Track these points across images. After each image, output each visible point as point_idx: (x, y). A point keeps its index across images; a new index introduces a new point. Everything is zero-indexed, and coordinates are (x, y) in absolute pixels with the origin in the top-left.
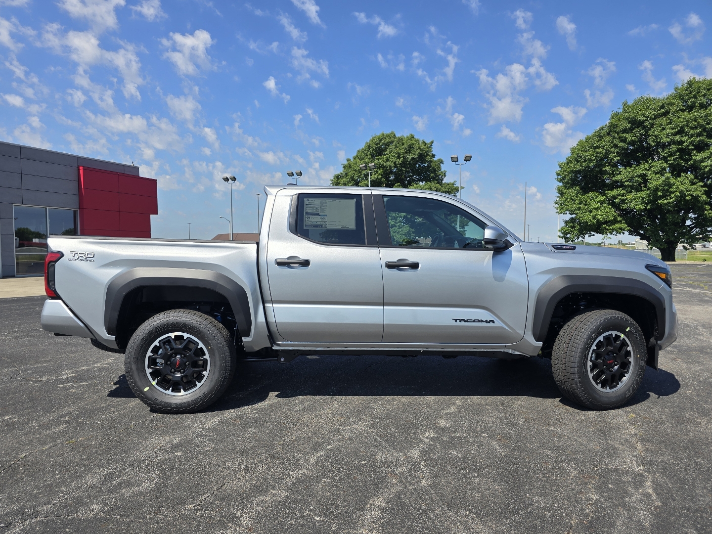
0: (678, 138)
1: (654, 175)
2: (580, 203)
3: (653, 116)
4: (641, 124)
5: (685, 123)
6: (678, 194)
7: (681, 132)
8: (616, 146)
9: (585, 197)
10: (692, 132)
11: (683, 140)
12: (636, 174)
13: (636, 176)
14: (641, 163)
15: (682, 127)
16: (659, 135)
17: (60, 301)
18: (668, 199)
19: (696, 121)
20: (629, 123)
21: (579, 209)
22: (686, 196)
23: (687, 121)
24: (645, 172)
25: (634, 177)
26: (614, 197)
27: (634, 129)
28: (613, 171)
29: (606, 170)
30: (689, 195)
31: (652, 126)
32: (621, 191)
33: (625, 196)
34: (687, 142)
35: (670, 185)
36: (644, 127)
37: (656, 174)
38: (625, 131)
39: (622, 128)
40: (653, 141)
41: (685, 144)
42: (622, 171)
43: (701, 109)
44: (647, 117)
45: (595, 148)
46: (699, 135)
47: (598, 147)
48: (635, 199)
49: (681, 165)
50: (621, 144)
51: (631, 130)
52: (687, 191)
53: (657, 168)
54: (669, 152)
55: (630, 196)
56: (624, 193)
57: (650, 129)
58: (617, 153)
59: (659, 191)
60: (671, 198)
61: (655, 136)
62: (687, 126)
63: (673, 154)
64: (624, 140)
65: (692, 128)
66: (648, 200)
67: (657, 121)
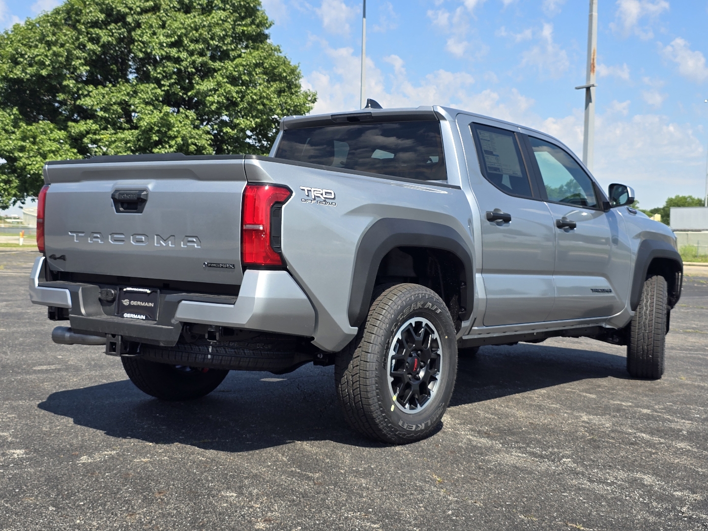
0: (174, 52)
1: (143, 106)
2: (24, 139)
3: (139, 10)
4: (120, 18)
5: (183, 31)
6: (179, 140)
7: (178, 44)
8: (82, 47)
9: (32, 127)
10: (192, 47)
11: (181, 56)
12: (114, 101)
13: (115, 103)
14: (118, 83)
15: (180, 37)
16: (150, 42)
17: (285, 272)
18: (166, 148)
19: (197, 30)
20: (101, 11)
21: (22, 149)
22: (188, 145)
23: (186, 29)
24: (127, 98)
25: (111, 105)
26: (82, 135)
27: (109, 24)
28: (79, 89)
29: (68, 86)
30: (193, 144)
31: (138, 25)
32: (91, 125)
33: (99, 134)
34: (186, 61)
35: (170, 126)
36: (126, 24)
37: (147, 103)
38: (95, 24)
39: (90, 18)
40: (141, 51)
41: (184, 63)
42: (91, 92)
43: (203, 14)
44: (131, 9)
45: (49, 44)
46: (202, 54)
47: (55, 43)
48: (115, 141)
49: (178, 94)
50: (90, 46)
51: (104, 25)
52: (191, 138)
53: (148, 96)
54: (164, 72)
55: (106, 136)
56: (97, 130)
57: (134, 29)
58: (85, 59)
59: (154, 133)
60: (170, 147)
61: (143, 43)
62: (186, 35)
63: (167, 76)
64: (95, 40)
65: (192, 41)
66: (135, 145)
67: (144, 18)
